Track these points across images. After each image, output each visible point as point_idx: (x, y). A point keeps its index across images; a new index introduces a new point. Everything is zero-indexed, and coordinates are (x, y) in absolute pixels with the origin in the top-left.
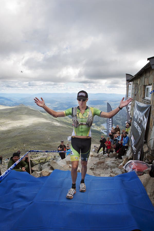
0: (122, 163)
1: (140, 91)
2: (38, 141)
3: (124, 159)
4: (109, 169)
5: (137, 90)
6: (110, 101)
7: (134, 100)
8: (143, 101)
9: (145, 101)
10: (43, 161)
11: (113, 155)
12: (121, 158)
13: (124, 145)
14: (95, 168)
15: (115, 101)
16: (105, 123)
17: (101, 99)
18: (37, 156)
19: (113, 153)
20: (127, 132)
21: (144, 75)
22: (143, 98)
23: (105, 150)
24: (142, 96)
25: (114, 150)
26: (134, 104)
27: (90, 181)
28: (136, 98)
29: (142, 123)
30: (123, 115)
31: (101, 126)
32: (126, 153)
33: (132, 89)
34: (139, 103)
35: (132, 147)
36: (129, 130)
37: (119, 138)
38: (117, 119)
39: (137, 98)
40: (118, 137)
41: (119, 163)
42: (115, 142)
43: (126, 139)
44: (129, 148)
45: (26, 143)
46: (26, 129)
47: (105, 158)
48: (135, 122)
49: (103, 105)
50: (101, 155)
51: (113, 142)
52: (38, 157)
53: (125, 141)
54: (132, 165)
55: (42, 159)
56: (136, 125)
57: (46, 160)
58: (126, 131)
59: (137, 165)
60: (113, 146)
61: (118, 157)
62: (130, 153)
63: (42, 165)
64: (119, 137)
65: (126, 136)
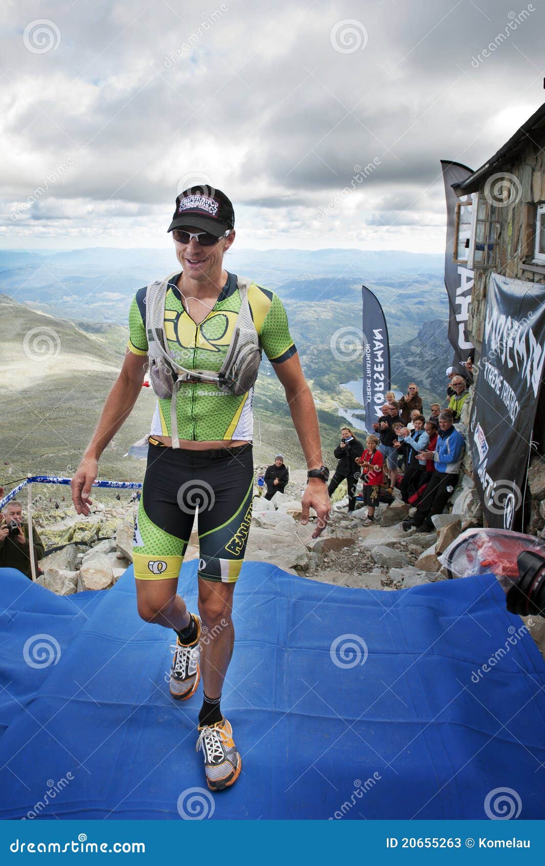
0: (434, 546)
1: (511, 228)
2: (66, 454)
3: (443, 530)
4: (376, 572)
5: (498, 226)
6: (376, 284)
7: (485, 270)
8: (524, 271)
9: (534, 269)
10: (87, 535)
11: (390, 513)
12: (430, 528)
13: (440, 470)
14: (313, 566)
15: (401, 285)
16: (356, 379)
17: (340, 276)
18: (63, 515)
19: (395, 504)
20: (455, 413)
21: (530, 161)
22: (527, 257)
23: (356, 495)
24: (522, 250)
25: (396, 492)
26: (485, 287)
27: (293, 600)
28: (495, 259)
29: (521, 370)
30: (435, 345)
31: (339, 393)
32: (452, 505)
33: (478, 221)
34: (508, 280)
35: (477, 478)
36: (464, 406)
37: (417, 440)
38: (409, 364)
39: (498, 260)
40: (416, 435)
41: (418, 548)
42: (400, 457)
43: (451, 443)
44: (464, 484)
45: (17, 461)
46: (16, 401)
47: (355, 526)
48: (488, 366)
49: (346, 302)
50: (340, 513)
51: (394, 458)
52: (65, 522)
53: (446, 451)
54: (480, 547)
55: (82, 529)
56: (494, 378)
57: (99, 530)
58: (452, 406)
59: (500, 549)
60: (391, 477)
61: (414, 525)
62: (468, 501)
63: (83, 552)
64: (419, 436)
65: (452, 428)
